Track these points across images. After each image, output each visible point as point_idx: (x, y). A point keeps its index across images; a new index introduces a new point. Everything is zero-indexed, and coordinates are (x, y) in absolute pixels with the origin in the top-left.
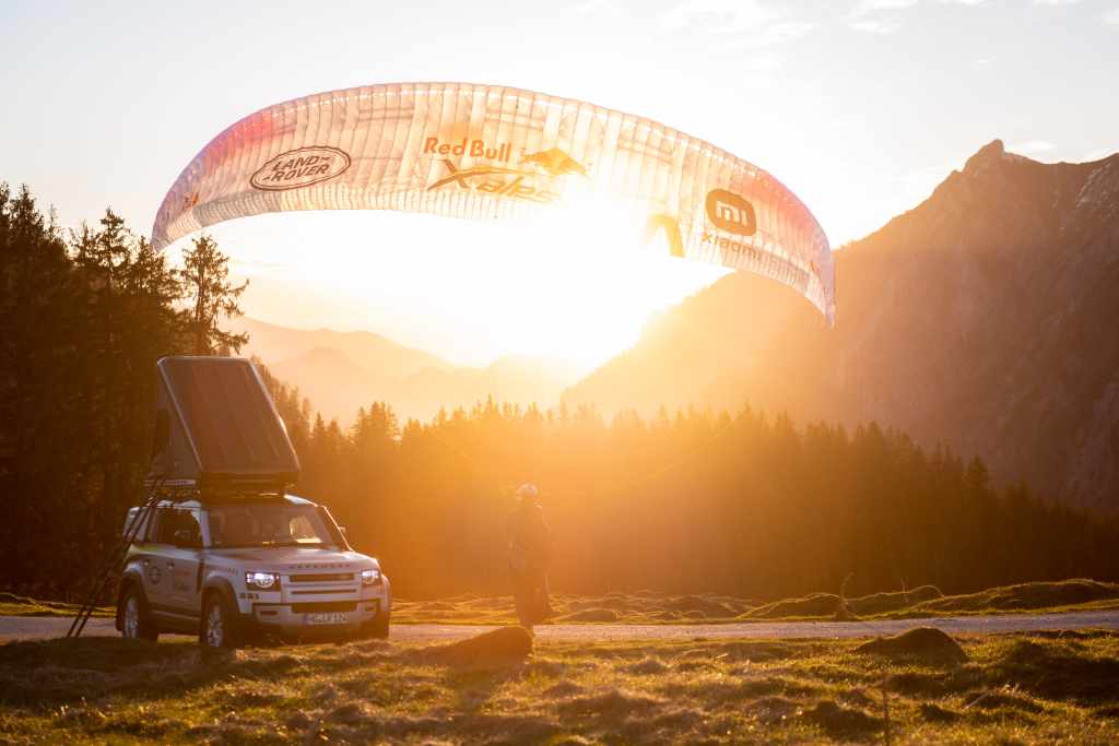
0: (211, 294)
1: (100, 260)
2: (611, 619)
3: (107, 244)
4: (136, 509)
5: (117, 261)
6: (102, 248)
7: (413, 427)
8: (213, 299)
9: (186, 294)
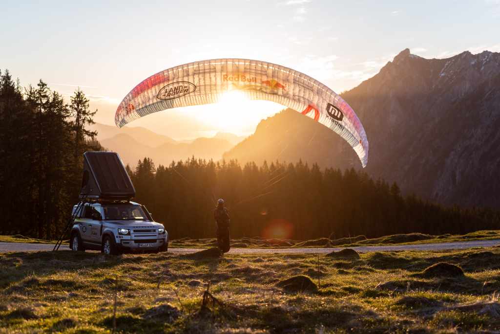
0: (82, 115)
1: (37, 100)
2: (245, 247)
3: (40, 94)
4: (77, 206)
5: (44, 101)
6: (37, 96)
7: (161, 168)
8: (83, 117)
9: (72, 115)
